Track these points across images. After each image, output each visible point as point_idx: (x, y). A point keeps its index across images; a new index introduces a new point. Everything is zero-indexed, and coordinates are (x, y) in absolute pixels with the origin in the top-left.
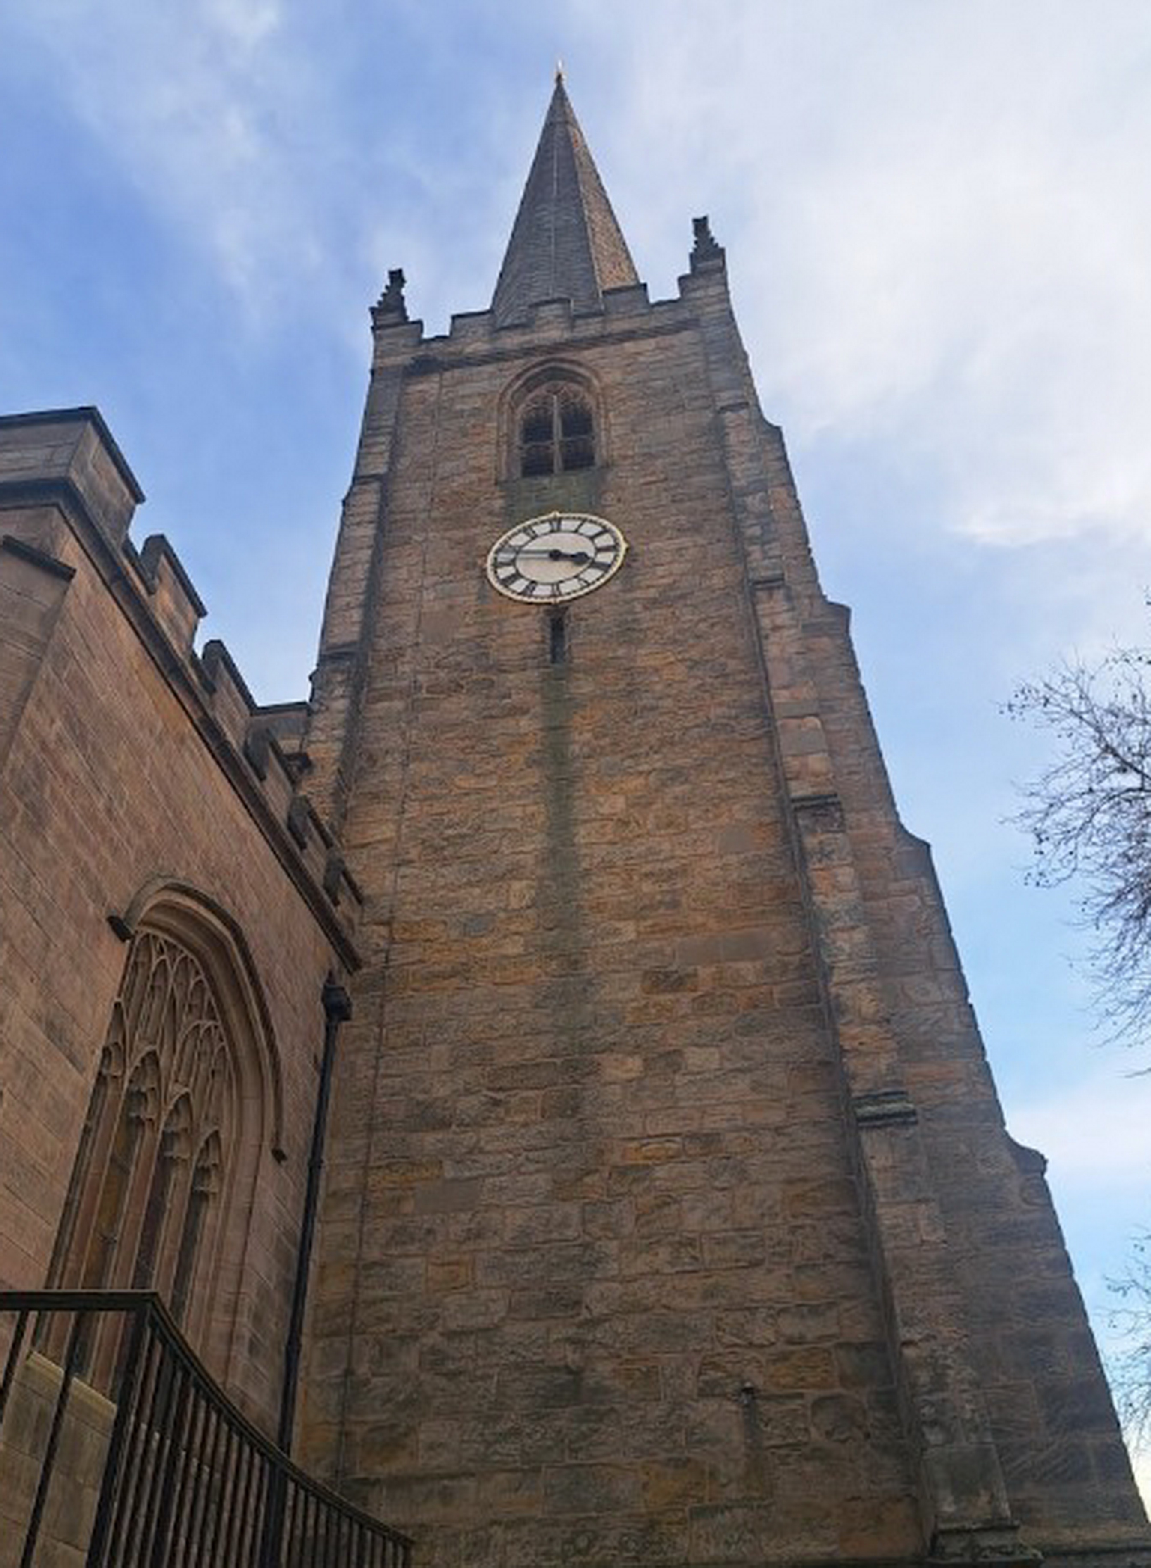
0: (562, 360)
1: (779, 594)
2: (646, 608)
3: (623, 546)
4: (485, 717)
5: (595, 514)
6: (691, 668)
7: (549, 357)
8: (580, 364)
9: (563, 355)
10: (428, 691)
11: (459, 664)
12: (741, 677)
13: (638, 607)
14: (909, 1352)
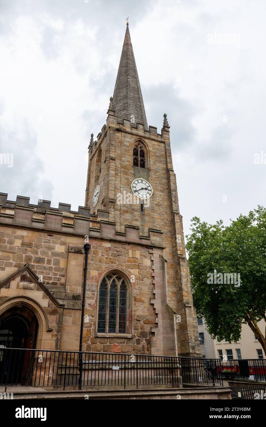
0: (142, 140)
1: (178, 216)
2: (156, 206)
3: (153, 191)
4: (132, 220)
5: (148, 181)
6: (162, 221)
7: (140, 138)
8: (145, 142)
9: (142, 138)
10: (123, 211)
11: (128, 207)
12: (168, 225)
13: (154, 205)
14: (189, 335)
